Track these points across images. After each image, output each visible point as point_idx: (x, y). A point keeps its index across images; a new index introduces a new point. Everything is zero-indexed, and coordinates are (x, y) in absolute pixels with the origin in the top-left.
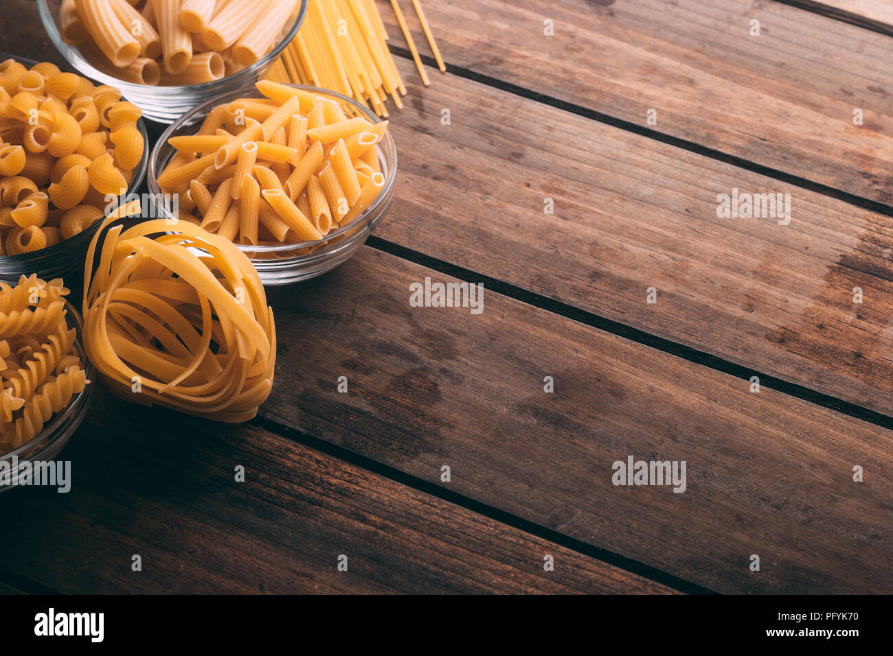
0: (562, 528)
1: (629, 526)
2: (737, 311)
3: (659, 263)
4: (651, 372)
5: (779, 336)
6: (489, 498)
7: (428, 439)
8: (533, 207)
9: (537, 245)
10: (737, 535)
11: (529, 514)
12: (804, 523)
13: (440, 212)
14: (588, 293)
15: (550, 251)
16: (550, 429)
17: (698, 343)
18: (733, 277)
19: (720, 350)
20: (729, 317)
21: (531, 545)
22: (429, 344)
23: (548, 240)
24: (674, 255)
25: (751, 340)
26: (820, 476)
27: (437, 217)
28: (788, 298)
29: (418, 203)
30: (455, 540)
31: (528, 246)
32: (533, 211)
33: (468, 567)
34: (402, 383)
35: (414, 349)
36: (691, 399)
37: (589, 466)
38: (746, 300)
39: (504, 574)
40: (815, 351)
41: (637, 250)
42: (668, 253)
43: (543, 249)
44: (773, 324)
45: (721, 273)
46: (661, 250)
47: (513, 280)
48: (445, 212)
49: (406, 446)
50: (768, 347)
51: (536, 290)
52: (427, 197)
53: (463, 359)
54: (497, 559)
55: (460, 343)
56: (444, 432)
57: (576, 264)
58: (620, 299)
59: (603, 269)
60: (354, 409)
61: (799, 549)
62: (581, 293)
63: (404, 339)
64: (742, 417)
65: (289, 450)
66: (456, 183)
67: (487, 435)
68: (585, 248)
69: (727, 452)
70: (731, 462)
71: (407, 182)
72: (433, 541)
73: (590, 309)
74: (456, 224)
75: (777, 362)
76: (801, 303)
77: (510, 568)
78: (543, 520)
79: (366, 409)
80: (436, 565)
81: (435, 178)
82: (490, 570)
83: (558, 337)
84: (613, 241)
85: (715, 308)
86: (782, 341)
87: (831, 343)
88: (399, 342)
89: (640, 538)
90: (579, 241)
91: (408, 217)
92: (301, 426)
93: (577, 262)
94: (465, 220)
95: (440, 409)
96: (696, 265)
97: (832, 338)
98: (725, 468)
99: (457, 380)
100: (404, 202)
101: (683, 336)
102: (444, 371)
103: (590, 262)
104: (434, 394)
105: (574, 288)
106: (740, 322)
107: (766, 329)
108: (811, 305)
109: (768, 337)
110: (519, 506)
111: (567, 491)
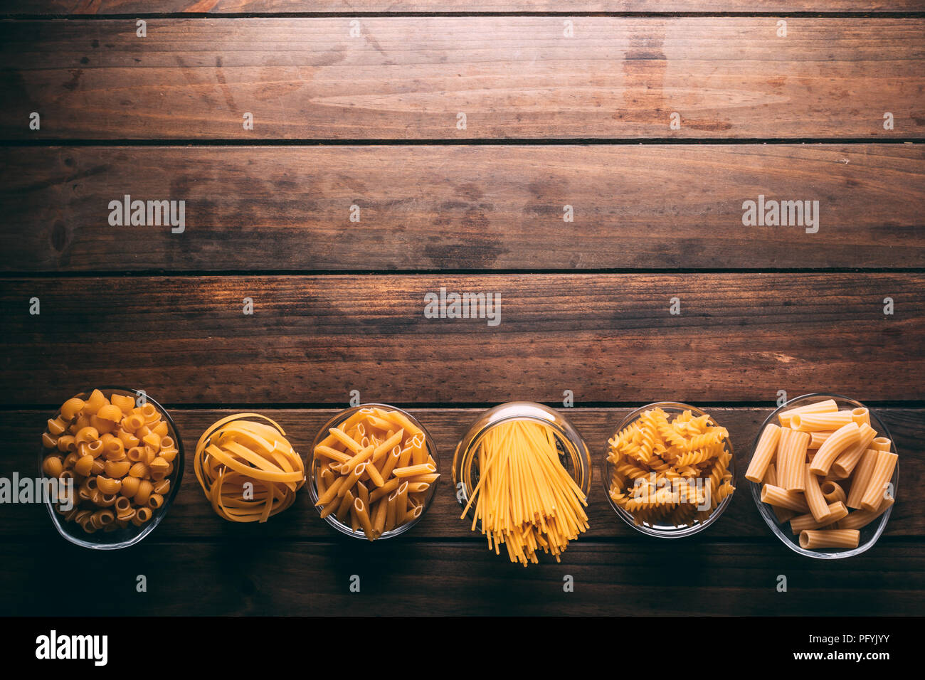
0: (578, 266)
1: (605, 252)
2: (594, 109)
3: (545, 96)
4: (571, 161)
5: (618, 115)
6: (539, 266)
7: (496, 246)
8: (470, 88)
9: (484, 110)
10: (652, 235)
11: (560, 265)
12: (676, 216)
13: (427, 111)
14: (521, 128)
15: (491, 112)
16: (545, 216)
17: (584, 134)
18: (582, 89)
19: (595, 134)
20: (592, 114)
21: (570, 281)
22: (467, 193)
23: (486, 105)
24: (549, 88)
25: (607, 123)
26: (672, 186)
27: (427, 115)
28: (613, 91)
29: (414, 111)
30: (537, 294)
31: (478, 113)
32: (470, 90)
33: (550, 306)
34: (467, 222)
35: (461, 199)
36: (594, 170)
37: (573, 228)
38: (594, 100)
39: (567, 302)
40: (638, 116)
41: (531, 93)
42: (546, 88)
43: (487, 112)
44: (612, 108)
45: (576, 89)
46: (542, 88)
47: (482, 136)
48: (430, 110)
49: (489, 255)
50: (617, 123)
51: (496, 137)
52: (416, 105)
53: (486, 195)
54: (560, 295)
55: (481, 188)
56: (501, 239)
57: (506, 114)
58: (537, 125)
59: (520, 111)
60: (454, 246)
61: (680, 230)
62: (518, 130)
63: (453, 196)
64: (624, 169)
65: (440, 281)
66: (424, 90)
67: (520, 232)
68: (506, 102)
69: (626, 192)
70: (631, 197)
71: (400, 100)
72: (528, 299)
73: (526, 137)
74: (438, 115)
75: (624, 130)
76: (620, 91)
77: (568, 297)
78: (568, 266)
79: (459, 244)
80: (537, 311)
81: (412, 92)
82: (561, 303)
83: (521, 160)
84: (516, 92)
85: (583, 111)
86: (621, 117)
87: (643, 108)
88: (452, 199)
89: (613, 256)
90: (501, 99)
91: (413, 122)
92: (436, 266)
93: (507, 112)
94: (441, 111)
95: (491, 228)
96: (563, 90)
97: (642, 105)
98: (630, 201)
99: (490, 208)
100: (405, 112)
101: (575, 133)
102: (481, 206)
103: (512, 109)
104: (485, 223)
105: (513, 128)
106: (598, 114)
107: (610, 113)
108: (624, 90)
109: (614, 118)
110: (554, 264)
111: (571, 246)
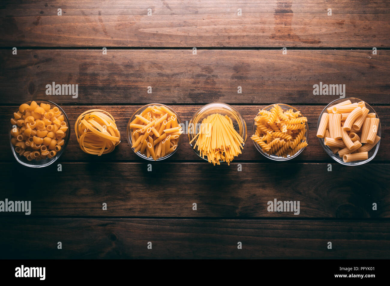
0: (254, 102)
1: (266, 96)
2: (261, 34)
3: (240, 28)
4: (251, 57)
5: (272, 37)
6: (237, 102)
7: (219, 93)
8: (208, 25)
9: (214, 35)
10: (286, 89)
11: (246, 102)
12: (296, 80)
13: (189, 35)
14: (230, 42)
15: (217, 35)
16: (240, 80)
17: (257, 45)
18: (256, 26)
19: (262, 45)
20: (260, 36)
21: (250, 108)
22: (207, 70)
23: (215, 32)
25: (267, 40)
26: (295, 68)
27: (190, 36)
28: (270, 26)
29: (184, 35)
31: (212, 36)
32: (208, 26)
34: (206, 83)
35: (204, 73)
36: (262, 60)
37: (252, 86)
38: (261, 30)
39: (249, 117)
40: (280, 37)
41: (234, 27)
42: (241, 25)
43: (215, 35)
44: (269, 34)
45: (254, 26)
46: (239, 25)
47: (213, 46)
48: (191, 34)
49: (216, 97)
50: (271, 40)
51: (219, 46)
52: (185, 32)
53: (215, 71)
54: (246, 115)
55: (213, 68)
56: (221, 90)
57: (224, 36)
58: (237, 41)
59: (230, 35)
60: (201, 93)
61: (298, 87)
62: (228, 43)
63: (200, 71)
64: (273, 60)
65: (194, 109)
66: (188, 26)
67: (229, 88)
68: (224, 31)
69: (275, 70)
70: (277, 72)
71: (178, 30)
73: (232, 46)
74: (194, 36)
75: (274, 43)
76: (273, 26)
77: (249, 115)
78: (250, 102)
79: (203, 92)
81: (183, 26)
82: (247, 118)
83: (230, 56)
84: (228, 27)
85: (256, 35)
86: (273, 38)
87: (283, 34)
88: (200, 73)
89: (269, 98)
90: (221, 30)
91: (183, 39)
92: (193, 102)
93: (224, 35)
94: (195, 35)
95: (217, 86)
96: (248, 26)
97: (282, 33)
98: (276, 74)
99: (217, 77)
100: (180, 35)
101: (253, 45)
102: (213, 76)
103: (226, 34)
104: (214, 83)
105: (226, 42)
106: (263, 37)
107: (268, 36)
108: (275, 26)
109: (270, 38)
110: (244, 101)
111: (251, 93)
